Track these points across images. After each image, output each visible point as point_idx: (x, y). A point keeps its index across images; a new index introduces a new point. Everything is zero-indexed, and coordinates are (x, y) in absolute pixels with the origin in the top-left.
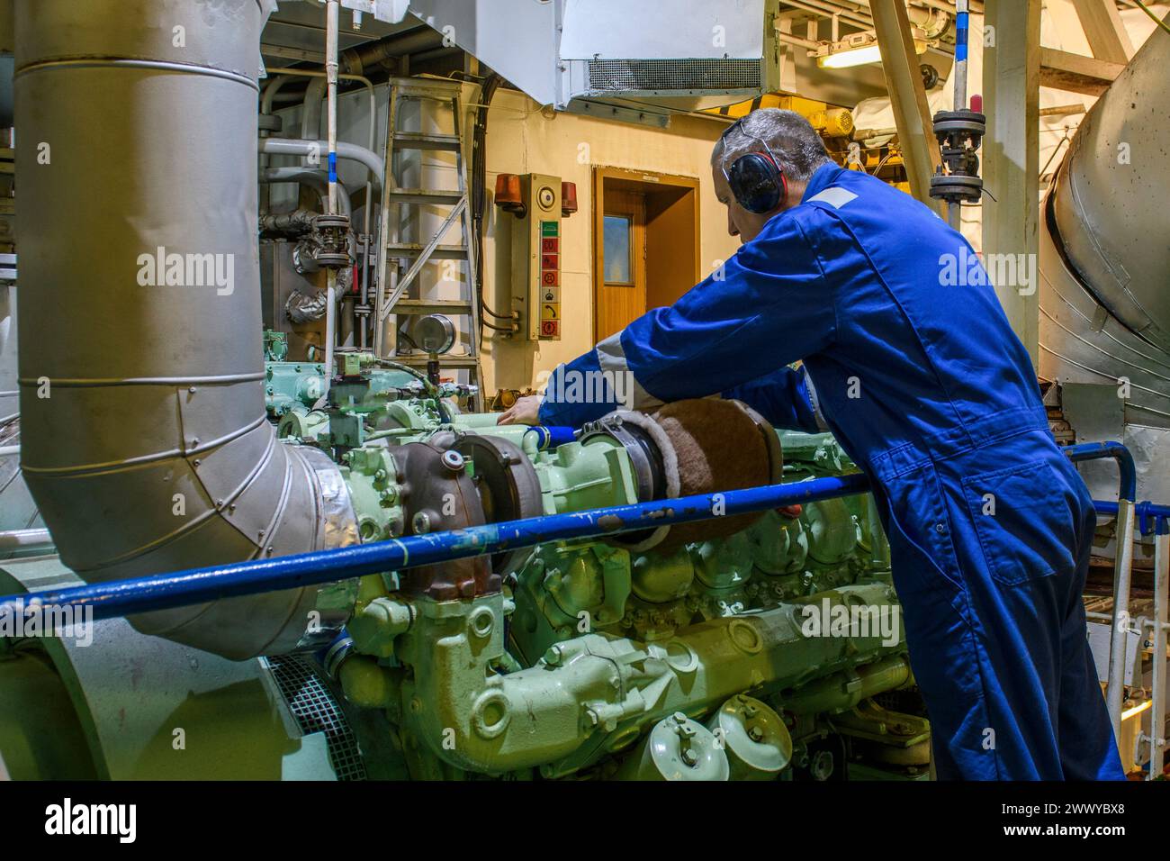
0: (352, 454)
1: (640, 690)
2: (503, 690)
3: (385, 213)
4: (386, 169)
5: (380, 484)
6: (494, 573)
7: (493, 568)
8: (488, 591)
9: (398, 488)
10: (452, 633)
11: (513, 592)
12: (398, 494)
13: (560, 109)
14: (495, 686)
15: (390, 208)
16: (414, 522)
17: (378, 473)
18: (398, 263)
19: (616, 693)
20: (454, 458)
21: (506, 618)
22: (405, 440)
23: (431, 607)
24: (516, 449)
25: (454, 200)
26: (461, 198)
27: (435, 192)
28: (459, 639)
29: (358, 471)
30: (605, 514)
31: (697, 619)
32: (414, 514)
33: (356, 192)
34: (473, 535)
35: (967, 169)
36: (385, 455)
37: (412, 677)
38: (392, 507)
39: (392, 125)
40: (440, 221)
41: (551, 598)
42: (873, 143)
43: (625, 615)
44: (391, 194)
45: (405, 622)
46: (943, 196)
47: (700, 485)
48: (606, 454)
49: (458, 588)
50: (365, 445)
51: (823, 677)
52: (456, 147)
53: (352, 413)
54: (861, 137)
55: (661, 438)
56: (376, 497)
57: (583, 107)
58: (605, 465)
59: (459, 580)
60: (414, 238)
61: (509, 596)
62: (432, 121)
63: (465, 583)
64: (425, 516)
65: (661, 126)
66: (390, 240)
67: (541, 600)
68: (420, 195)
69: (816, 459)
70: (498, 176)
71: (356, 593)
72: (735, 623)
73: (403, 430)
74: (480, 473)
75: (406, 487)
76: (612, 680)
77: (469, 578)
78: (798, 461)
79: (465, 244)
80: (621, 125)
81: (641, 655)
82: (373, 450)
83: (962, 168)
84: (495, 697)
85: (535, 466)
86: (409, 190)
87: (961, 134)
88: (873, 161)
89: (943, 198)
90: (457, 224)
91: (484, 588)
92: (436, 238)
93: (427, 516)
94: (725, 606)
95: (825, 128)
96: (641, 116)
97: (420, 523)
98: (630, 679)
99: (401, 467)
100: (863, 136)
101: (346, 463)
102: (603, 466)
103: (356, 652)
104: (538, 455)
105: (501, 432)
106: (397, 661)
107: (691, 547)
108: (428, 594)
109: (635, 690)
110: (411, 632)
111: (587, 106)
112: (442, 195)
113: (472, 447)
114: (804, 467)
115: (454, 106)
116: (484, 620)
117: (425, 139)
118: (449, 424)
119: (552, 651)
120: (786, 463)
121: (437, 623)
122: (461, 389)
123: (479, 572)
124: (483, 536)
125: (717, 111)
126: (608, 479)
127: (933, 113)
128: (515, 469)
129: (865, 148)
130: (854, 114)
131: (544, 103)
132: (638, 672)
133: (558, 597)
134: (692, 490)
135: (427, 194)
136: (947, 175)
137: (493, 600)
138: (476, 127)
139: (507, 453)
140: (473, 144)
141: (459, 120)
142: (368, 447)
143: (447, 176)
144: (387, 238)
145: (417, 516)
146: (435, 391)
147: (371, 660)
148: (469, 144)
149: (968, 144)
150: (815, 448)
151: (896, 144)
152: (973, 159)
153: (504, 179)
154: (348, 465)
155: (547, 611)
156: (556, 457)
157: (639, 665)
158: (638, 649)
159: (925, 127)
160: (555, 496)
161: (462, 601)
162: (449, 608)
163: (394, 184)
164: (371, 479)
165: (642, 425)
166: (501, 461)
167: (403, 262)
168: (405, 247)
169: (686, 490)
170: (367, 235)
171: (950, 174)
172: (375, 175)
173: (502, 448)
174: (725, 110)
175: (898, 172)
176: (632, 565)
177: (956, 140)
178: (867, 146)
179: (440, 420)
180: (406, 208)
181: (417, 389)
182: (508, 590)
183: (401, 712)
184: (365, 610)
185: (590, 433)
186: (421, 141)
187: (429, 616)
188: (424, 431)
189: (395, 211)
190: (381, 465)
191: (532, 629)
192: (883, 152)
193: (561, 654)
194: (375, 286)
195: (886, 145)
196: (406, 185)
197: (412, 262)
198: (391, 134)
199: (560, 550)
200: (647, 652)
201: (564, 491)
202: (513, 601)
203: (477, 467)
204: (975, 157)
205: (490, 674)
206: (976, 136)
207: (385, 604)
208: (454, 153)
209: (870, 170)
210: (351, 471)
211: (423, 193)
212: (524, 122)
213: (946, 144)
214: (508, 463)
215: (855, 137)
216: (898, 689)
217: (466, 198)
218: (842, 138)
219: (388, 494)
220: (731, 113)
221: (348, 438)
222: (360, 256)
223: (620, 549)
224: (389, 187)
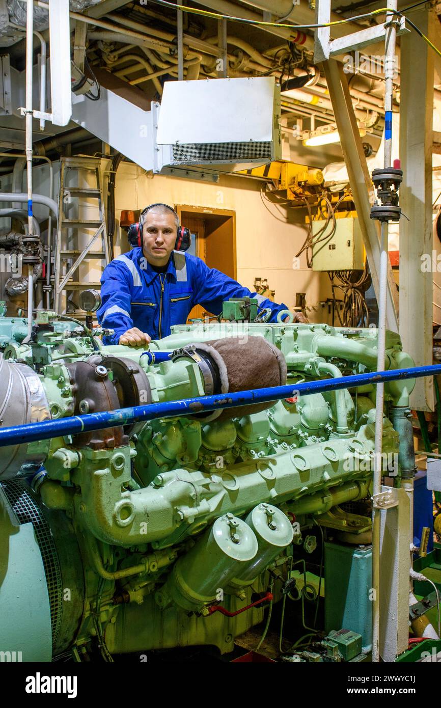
0: (45, 368)
1: (207, 500)
2: (131, 500)
3: (59, 233)
4: (59, 209)
5: (61, 384)
6: (125, 434)
7: (124, 432)
8: (122, 444)
9: (71, 387)
10: (102, 468)
11: (136, 445)
12: (71, 390)
13: (156, 172)
14: (126, 497)
15: (62, 230)
16: (80, 406)
17: (60, 379)
18: (67, 261)
19: (194, 502)
20: (102, 370)
21: (131, 459)
22: (74, 360)
23: (90, 453)
24: (136, 364)
25: (98, 225)
26: (101, 224)
27: (86, 221)
28: (106, 471)
29: (50, 377)
30: (193, 402)
31: (238, 460)
32: (80, 401)
33: (43, 222)
34: (120, 413)
35: (392, 202)
36: (64, 368)
37: (80, 492)
38: (68, 397)
39: (62, 184)
40: (90, 237)
41: (156, 449)
42: (335, 189)
43: (198, 458)
44: (62, 223)
45: (76, 462)
46: (378, 218)
47: (240, 384)
48: (187, 367)
49: (105, 443)
50: (52, 363)
51: (311, 494)
52: (98, 196)
53: (44, 345)
54: (328, 186)
55: (217, 358)
56: (59, 392)
57: (170, 171)
58: (186, 373)
59: (105, 438)
60: (76, 247)
61: (134, 447)
62: (85, 182)
63: (109, 440)
64: (86, 402)
65: (214, 180)
66: (62, 249)
67: (151, 449)
68: (78, 223)
69: (305, 369)
70: (122, 212)
71: (49, 446)
72: (260, 462)
73: (73, 354)
74: (116, 378)
75: (76, 386)
76: (192, 495)
77: (111, 437)
78: (295, 371)
79: (104, 250)
80: (191, 181)
81: (208, 481)
82: (57, 365)
83: (389, 201)
84: (126, 504)
85: (147, 374)
86: (72, 220)
87: (388, 182)
88: (335, 199)
89: (378, 219)
90: (100, 239)
91: (120, 443)
92: (88, 247)
93: (88, 403)
94: (254, 453)
95: (307, 181)
96: (203, 175)
97: (84, 406)
98: (201, 494)
99: (73, 376)
100: (329, 185)
101: (42, 373)
102: (185, 374)
103: (49, 478)
104: (148, 368)
105: (127, 355)
106: (71, 483)
107: (235, 420)
108: (89, 446)
109: (204, 500)
110: (79, 467)
111: (172, 171)
112: (91, 222)
113: (112, 363)
114: (299, 374)
115: (96, 172)
116: (120, 461)
117: (81, 191)
118: (98, 351)
119: (158, 478)
120: (289, 372)
121: (93, 462)
122: (104, 331)
123: (116, 434)
124: (125, 414)
125: (245, 172)
126: (188, 381)
127: (371, 170)
128: (136, 376)
129: (330, 191)
130: (324, 172)
131: (148, 169)
132: (205, 490)
133: (160, 448)
134: (235, 387)
135: (83, 222)
136: (380, 206)
137: (124, 449)
138: (109, 184)
139: (131, 367)
140: (108, 193)
141: (100, 180)
142: (54, 364)
143: (93, 212)
144: (61, 248)
145: (82, 402)
146: (90, 332)
147: (57, 482)
148: (105, 194)
149: (392, 187)
150: (305, 363)
151: (348, 189)
152: (395, 196)
153: (125, 213)
154: (43, 374)
155: (154, 456)
156: (158, 369)
157: (206, 486)
158: (206, 477)
159: (367, 179)
160: (158, 391)
161: (107, 450)
162: (100, 454)
163: (64, 217)
164: (56, 382)
165: (207, 350)
166: (128, 372)
167: (69, 261)
168: (71, 252)
169: (232, 388)
170: (49, 246)
171: (382, 205)
172: (53, 212)
173: (129, 364)
174: (249, 171)
175: (350, 205)
176: (202, 430)
177: (385, 185)
178: (332, 190)
179: (93, 349)
180: (70, 230)
181: (81, 331)
182: (133, 444)
183: (74, 512)
184: (54, 455)
185: (177, 356)
186: (79, 192)
187: (89, 458)
188: (84, 355)
189: (65, 232)
190: (62, 374)
191: (146, 466)
192: (341, 194)
193: (162, 480)
194: (54, 274)
195: (343, 190)
196: (70, 217)
197: (74, 261)
198: (62, 189)
199: (162, 421)
200: (211, 479)
201: (163, 388)
202: (136, 450)
203: (114, 375)
204: (397, 195)
205: (123, 491)
206: (397, 183)
207: (65, 451)
208: (97, 199)
209: (333, 204)
210: (45, 377)
211: (80, 222)
212: (136, 181)
213: (380, 188)
214: (132, 372)
215: (325, 186)
216: (354, 500)
217: (104, 224)
218: (317, 186)
219: (65, 390)
220: (253, 173)
221: (42, 359)
222: (45, 258)
223: (195, 421)
224: (61, 219)
